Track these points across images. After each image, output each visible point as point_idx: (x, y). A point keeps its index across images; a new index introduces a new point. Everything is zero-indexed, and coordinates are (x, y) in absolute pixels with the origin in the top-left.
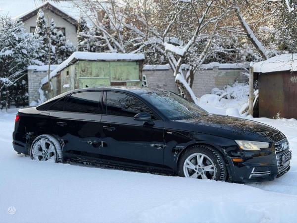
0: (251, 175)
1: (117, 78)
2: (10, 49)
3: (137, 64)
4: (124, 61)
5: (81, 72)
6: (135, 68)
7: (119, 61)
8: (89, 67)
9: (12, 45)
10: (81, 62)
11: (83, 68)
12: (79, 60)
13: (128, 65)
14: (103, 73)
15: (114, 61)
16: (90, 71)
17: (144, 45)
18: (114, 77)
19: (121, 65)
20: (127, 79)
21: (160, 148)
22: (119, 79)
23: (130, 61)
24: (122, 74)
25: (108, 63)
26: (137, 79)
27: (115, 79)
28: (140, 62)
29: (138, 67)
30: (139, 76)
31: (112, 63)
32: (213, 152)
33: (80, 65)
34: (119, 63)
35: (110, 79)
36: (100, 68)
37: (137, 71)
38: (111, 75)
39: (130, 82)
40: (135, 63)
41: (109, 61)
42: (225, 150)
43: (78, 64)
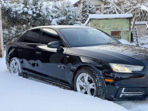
0: (121, 95)
1: (115, 28)
2: (64, 16)
3: (128, 20)
4: (120, 18)
5: (94, 26)
6: (127, 23)
7: (116, 18)
8: (98, 23)
9: (65, 14)
10: (93, 20)
11: (95, 24)
12: (93, 19)
13: (122, 21)
14: (107, 26)
15: (114, 19)
16: (99, 25)
17: (133, 9)
18: (113, 28)
19: (118, 21)
20: (121, 29)
21: (63, 68)
22: (116, 29)
23: (123, 18)
24: (118, 26)
25: (110, 20)
26: (127, 29)
27: (114, 29)
28: (130, 19)
29: (128, 21)
30: (129, 27)
31: (112, 20)
32: (94, 72)
33: (93, 22)
34: (116, 20)
35: (111, 29)
36: (105, 23)
37: (128, 24)
38: (112, 27)
39: (124, 31)
40: (127, 20)
41: (110, 19)
42: (101, 72)
43: (92, 21)
